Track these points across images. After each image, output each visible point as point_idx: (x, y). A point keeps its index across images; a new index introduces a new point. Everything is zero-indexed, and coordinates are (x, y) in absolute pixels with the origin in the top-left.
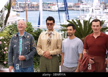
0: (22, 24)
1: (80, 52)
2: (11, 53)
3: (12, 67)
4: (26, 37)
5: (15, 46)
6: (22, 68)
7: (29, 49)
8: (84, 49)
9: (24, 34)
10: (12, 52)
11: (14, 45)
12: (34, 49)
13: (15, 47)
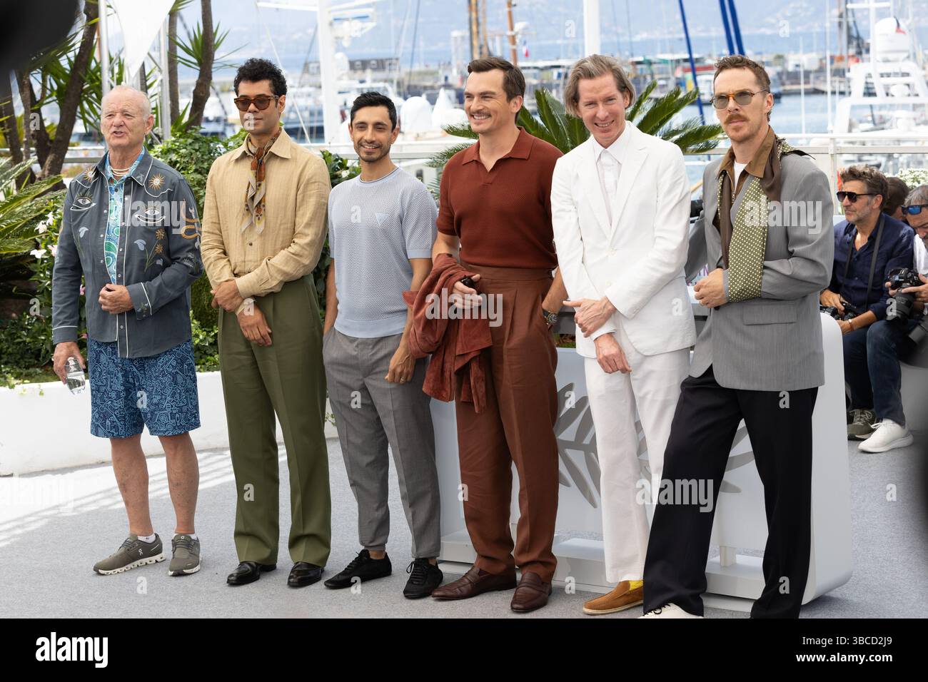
0: (125, 114)
1: (416, 252)
2: (69, 272)
3: (68, 347)
4: (148, 183)
5: (83, 231)
6: (123, 359)
7: (159, 249)
8: (440, 234)
9: (132, 169)
10: (73, 269)
11: (78, 226)
12: (190, 255)
13: (82, 235)
